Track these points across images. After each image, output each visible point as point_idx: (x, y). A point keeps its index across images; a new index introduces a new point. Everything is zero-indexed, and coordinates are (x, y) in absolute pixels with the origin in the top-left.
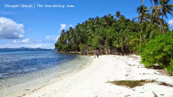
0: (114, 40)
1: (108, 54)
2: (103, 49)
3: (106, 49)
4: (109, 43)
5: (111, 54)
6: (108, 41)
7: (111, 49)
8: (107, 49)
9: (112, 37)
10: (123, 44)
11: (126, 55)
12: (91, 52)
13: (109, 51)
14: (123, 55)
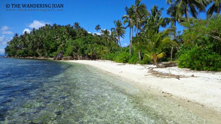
0: (85, 50)
1: (80, 59)
2: (76, 56)
3: (78, 56)
4: (81, 52)
5: (82, 59)
6: (80, 50)
7: (82, 56)
8: (80, 56)
9: (83, 47)
10: (93, 53)
11: (94, 60)
12: (66, 57)
13: (81, 57)
14: (92, 60)
